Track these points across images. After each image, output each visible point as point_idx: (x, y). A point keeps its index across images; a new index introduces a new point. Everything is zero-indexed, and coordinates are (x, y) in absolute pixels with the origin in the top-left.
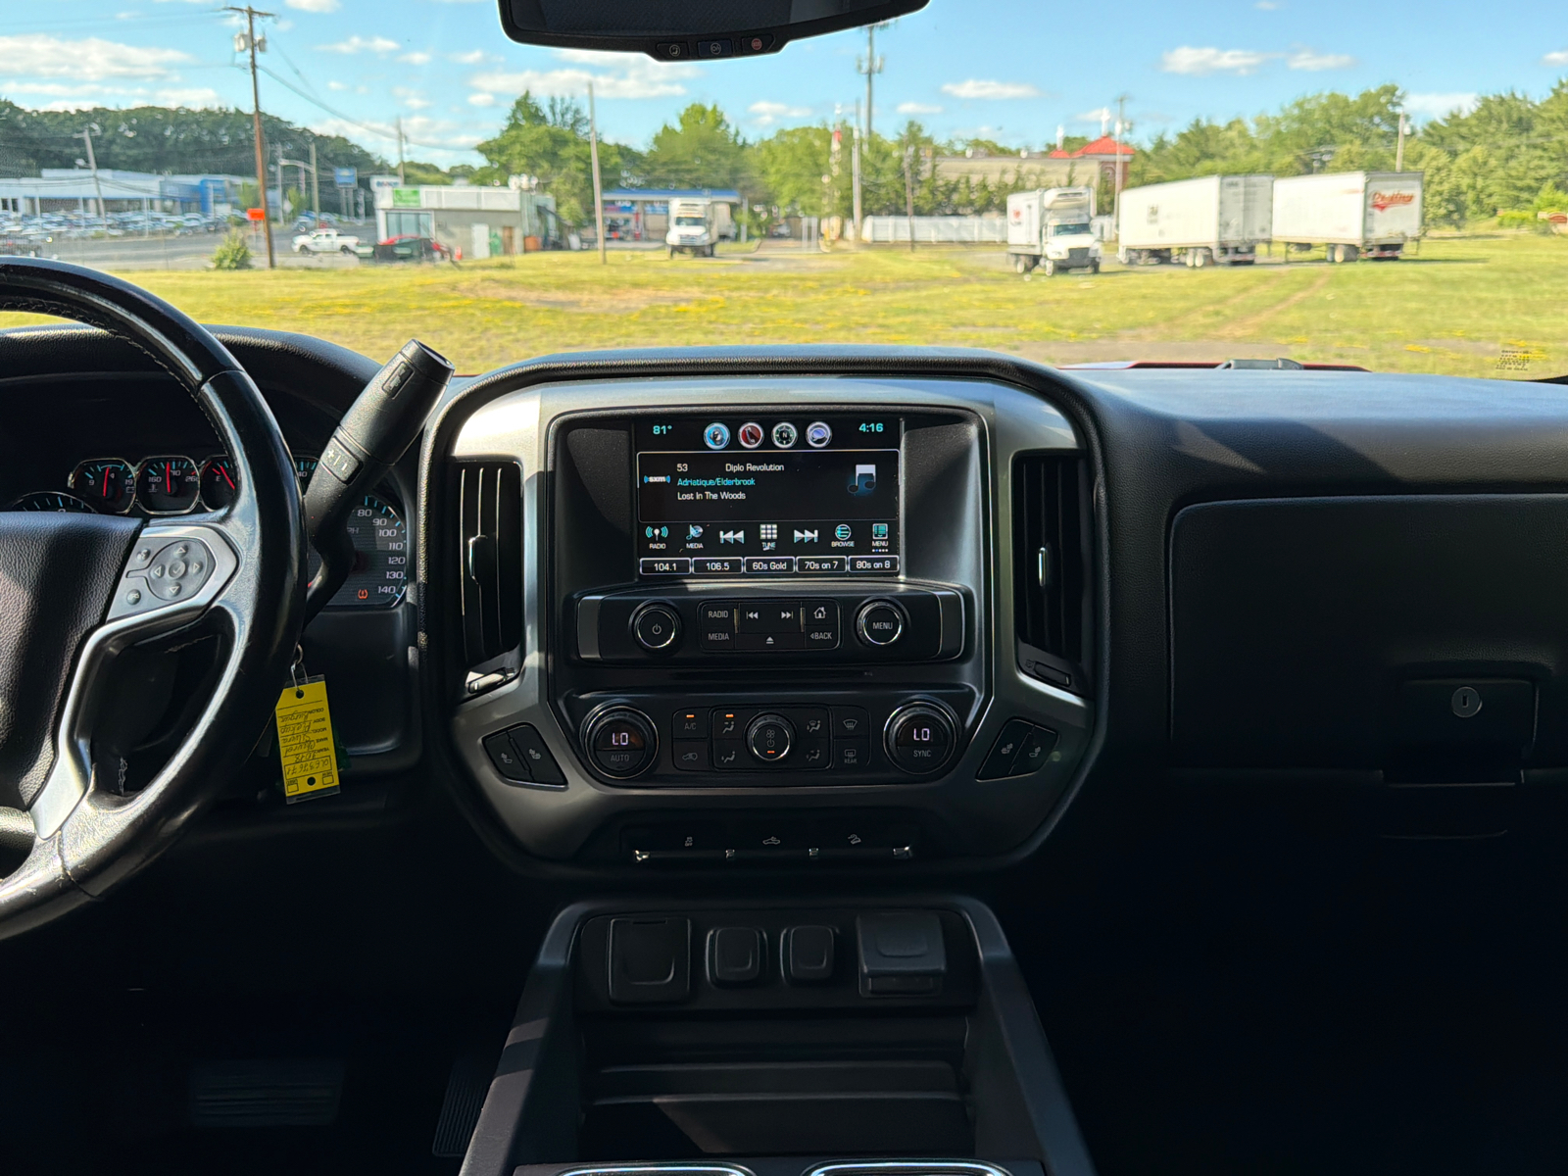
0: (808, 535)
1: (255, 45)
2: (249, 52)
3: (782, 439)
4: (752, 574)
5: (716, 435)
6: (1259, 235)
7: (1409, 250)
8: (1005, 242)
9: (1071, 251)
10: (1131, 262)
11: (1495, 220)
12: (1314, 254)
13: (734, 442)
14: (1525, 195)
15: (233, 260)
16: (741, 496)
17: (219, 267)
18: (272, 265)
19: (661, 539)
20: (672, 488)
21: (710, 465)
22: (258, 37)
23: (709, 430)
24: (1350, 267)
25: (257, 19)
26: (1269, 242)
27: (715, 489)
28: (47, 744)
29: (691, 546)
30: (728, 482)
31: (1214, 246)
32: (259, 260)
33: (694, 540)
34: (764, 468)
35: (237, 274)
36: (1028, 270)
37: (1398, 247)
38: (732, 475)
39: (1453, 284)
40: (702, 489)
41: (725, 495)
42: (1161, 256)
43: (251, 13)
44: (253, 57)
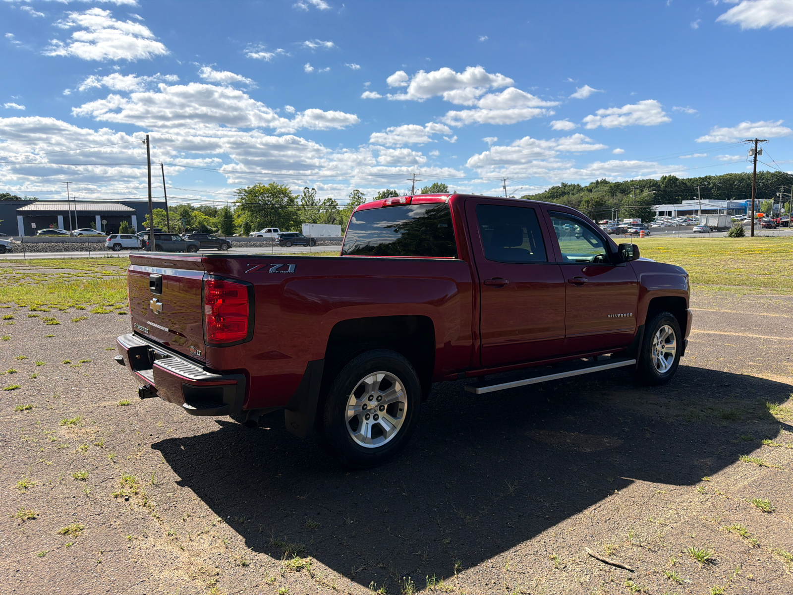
1: (756, 153)
2: (754, 156)
15: (735, 234)
17: (731, 236)
18: (752, 235)
22: (758, 150)
25: (759, 143)
32: (748, 233)
35: (737, 239)
43: (757, 141)
44: (755, 157)
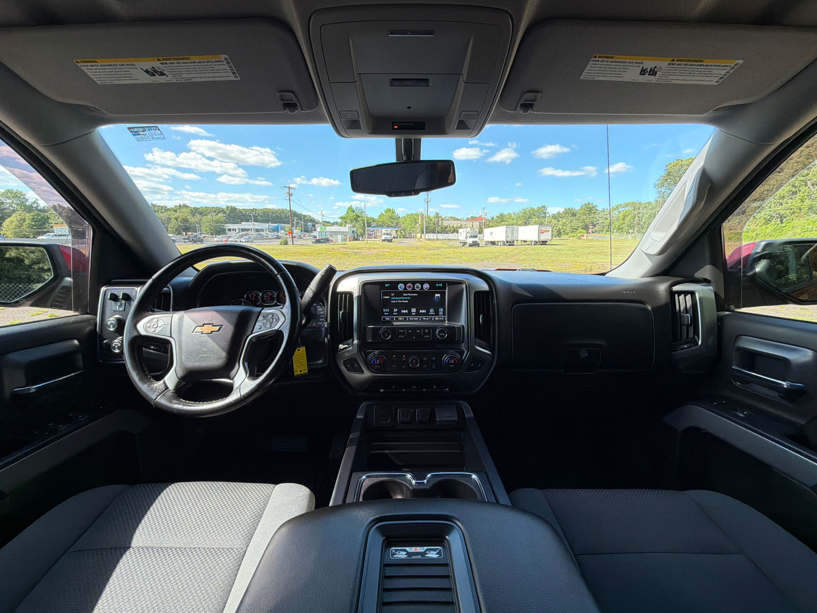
0: (423, 311)
1: (290, 195)
3: (418, 288)
4: (409, 321)
5: (401, 287)
6: (515, 239)
7: (549, 242)
8: (458, 239)
9: (473, 241)
10: (486, 244)
11: (568, 236)
12: (527, 243)
13: (405, 288)
14: (575, 230)
15: (284, 243)
16: (407, 301)
17: (281, 244)
18: (293, 244)
19: (387, 312)
20: (390, 299)
21: (400, 294)
22: (291, 193)
23: (399, 285)
24: (535, 246)
25: (290, 189)
26: (517, 240)
27: (401, 300)
28: (237, 364)
29: (394, 314)
30: (404, 298)
31: (505, 241)
32: (290, 242)
33: (395, 312)
34: (413, 295)
35: (285, 246)
36: (463, 246)
37: (546, 242)
38: (405, 296)
39: (559, 250)
40: (397, 300)
41: (403, 301)
42: (493, 243)
43: (289, 188)
44: (289, 198)
